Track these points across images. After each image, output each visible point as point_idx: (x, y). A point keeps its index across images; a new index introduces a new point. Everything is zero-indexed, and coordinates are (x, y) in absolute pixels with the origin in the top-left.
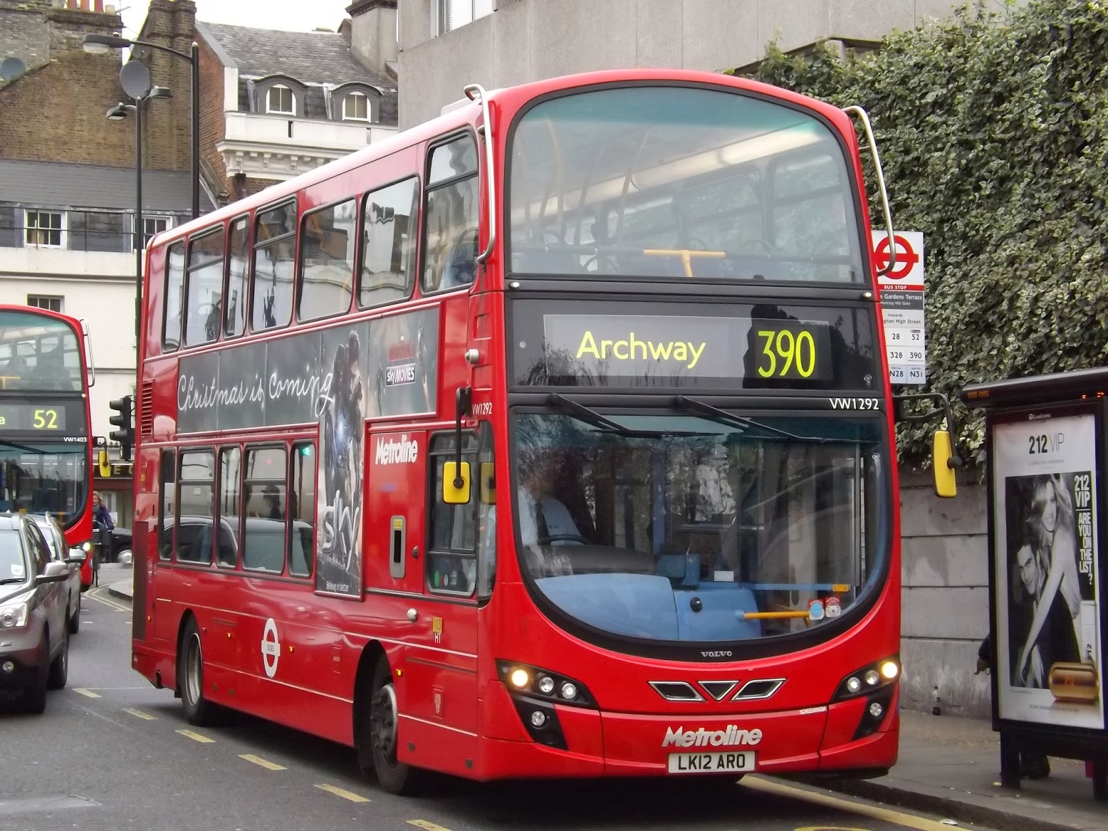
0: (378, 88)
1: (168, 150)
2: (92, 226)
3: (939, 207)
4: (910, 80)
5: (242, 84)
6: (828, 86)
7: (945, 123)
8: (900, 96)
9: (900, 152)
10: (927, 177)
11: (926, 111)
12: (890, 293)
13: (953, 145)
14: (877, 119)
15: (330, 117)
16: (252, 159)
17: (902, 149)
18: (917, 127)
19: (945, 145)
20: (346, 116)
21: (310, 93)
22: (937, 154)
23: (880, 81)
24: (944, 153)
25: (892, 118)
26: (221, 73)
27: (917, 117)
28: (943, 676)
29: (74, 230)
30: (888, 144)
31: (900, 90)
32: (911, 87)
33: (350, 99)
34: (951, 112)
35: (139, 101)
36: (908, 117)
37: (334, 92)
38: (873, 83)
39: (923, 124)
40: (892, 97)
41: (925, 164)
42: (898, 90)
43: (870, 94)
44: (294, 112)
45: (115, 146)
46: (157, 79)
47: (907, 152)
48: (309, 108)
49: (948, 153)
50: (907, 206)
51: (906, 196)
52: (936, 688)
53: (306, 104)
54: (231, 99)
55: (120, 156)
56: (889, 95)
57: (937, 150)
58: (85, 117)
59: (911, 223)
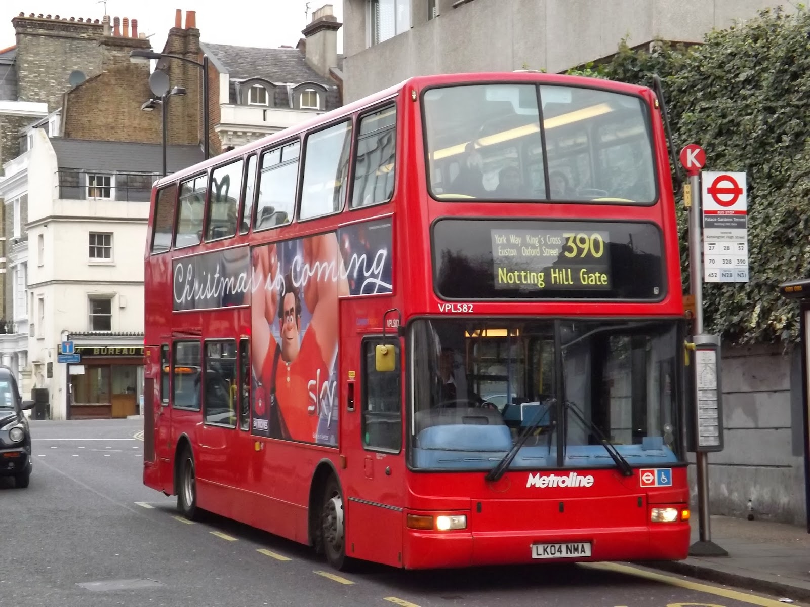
0: (324, 86)
1: (182, 131)
2: (131, 184)
3: (749, 156)
4: (726, 65)
5: (232, 85)
6: (663, 71)
7: (753, 95)
8: (719, 77)
9: (719, 117)
10: (740, 134)
11: (738, 87)
12: (722, 217)
13: (759, 111)
14: (701, 93)
15: (292, 107)
16: (239, 136)
17: (720, 114)
18: (731, 98)
19: (753, 109)
20: (303, 105)
21: (278, 90)
22: (748, 117)
23: (703, 66)
24: (753, 116)
25: (712, 93)
26: (217, 77)
27: (731, 91)
28: (755, 492)
29: (120, 187)
30: (711, 111)
31: (718, 72)
32: (727, 70)
33: (305, 93)
34: (758, 86)
35: (164, 97)
36: (724, 92)
37: (294, 89)
38: (698, 67)
39: (736, 96)
40: (712, 77)
41: (738, 125)
42: (717, 73)
43: (696, 75)
44: (267, 104)
45: (146, 129)
46: (174, 83)
47: (724, 116)
48: (277, 101)
49: (756, 116)
50: (724, 155)
51: (724, 148)
52: (750, 501)
53: (275, 98)
54: (224, 95)
55: (149, 136)
56: (709, 76)
57: (748, 114)
58: (126, 110)
59: (728, 167)
